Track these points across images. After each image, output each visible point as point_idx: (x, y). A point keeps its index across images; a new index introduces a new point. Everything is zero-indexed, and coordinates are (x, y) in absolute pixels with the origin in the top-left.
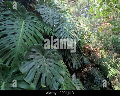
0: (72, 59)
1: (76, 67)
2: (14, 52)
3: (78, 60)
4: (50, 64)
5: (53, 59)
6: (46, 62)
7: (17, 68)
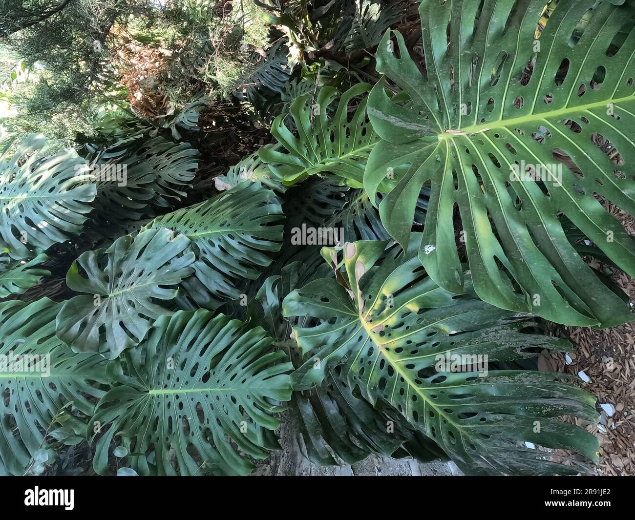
0: (162, 182)
1: (193, 170)
2: (70, 384)
3: (174, 157)
4: (136, 273)
5: (125, 263)
6: (126, 286)
7: (116, 366)
